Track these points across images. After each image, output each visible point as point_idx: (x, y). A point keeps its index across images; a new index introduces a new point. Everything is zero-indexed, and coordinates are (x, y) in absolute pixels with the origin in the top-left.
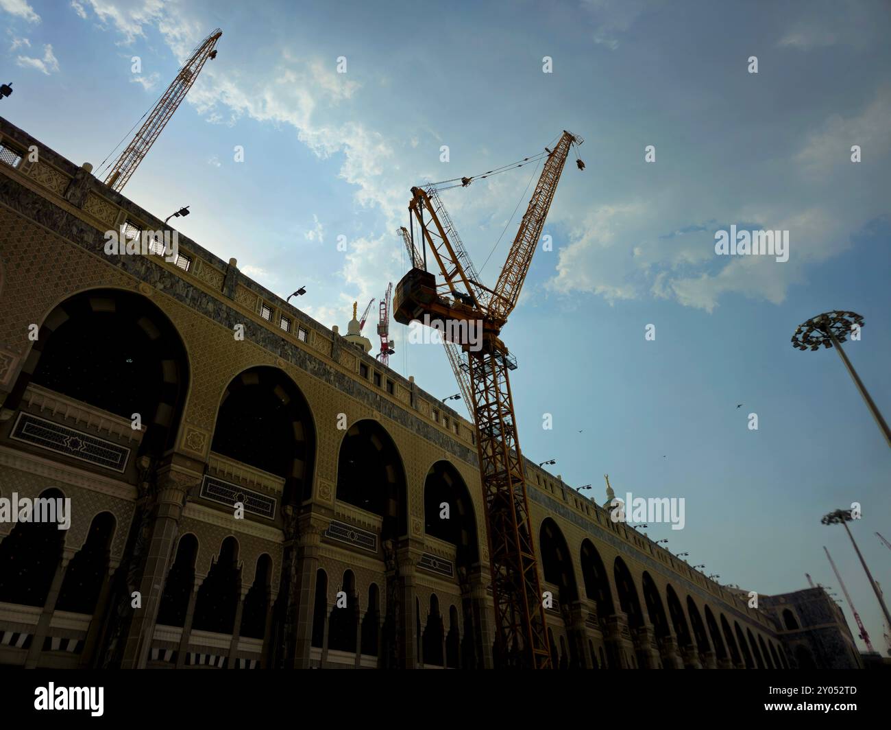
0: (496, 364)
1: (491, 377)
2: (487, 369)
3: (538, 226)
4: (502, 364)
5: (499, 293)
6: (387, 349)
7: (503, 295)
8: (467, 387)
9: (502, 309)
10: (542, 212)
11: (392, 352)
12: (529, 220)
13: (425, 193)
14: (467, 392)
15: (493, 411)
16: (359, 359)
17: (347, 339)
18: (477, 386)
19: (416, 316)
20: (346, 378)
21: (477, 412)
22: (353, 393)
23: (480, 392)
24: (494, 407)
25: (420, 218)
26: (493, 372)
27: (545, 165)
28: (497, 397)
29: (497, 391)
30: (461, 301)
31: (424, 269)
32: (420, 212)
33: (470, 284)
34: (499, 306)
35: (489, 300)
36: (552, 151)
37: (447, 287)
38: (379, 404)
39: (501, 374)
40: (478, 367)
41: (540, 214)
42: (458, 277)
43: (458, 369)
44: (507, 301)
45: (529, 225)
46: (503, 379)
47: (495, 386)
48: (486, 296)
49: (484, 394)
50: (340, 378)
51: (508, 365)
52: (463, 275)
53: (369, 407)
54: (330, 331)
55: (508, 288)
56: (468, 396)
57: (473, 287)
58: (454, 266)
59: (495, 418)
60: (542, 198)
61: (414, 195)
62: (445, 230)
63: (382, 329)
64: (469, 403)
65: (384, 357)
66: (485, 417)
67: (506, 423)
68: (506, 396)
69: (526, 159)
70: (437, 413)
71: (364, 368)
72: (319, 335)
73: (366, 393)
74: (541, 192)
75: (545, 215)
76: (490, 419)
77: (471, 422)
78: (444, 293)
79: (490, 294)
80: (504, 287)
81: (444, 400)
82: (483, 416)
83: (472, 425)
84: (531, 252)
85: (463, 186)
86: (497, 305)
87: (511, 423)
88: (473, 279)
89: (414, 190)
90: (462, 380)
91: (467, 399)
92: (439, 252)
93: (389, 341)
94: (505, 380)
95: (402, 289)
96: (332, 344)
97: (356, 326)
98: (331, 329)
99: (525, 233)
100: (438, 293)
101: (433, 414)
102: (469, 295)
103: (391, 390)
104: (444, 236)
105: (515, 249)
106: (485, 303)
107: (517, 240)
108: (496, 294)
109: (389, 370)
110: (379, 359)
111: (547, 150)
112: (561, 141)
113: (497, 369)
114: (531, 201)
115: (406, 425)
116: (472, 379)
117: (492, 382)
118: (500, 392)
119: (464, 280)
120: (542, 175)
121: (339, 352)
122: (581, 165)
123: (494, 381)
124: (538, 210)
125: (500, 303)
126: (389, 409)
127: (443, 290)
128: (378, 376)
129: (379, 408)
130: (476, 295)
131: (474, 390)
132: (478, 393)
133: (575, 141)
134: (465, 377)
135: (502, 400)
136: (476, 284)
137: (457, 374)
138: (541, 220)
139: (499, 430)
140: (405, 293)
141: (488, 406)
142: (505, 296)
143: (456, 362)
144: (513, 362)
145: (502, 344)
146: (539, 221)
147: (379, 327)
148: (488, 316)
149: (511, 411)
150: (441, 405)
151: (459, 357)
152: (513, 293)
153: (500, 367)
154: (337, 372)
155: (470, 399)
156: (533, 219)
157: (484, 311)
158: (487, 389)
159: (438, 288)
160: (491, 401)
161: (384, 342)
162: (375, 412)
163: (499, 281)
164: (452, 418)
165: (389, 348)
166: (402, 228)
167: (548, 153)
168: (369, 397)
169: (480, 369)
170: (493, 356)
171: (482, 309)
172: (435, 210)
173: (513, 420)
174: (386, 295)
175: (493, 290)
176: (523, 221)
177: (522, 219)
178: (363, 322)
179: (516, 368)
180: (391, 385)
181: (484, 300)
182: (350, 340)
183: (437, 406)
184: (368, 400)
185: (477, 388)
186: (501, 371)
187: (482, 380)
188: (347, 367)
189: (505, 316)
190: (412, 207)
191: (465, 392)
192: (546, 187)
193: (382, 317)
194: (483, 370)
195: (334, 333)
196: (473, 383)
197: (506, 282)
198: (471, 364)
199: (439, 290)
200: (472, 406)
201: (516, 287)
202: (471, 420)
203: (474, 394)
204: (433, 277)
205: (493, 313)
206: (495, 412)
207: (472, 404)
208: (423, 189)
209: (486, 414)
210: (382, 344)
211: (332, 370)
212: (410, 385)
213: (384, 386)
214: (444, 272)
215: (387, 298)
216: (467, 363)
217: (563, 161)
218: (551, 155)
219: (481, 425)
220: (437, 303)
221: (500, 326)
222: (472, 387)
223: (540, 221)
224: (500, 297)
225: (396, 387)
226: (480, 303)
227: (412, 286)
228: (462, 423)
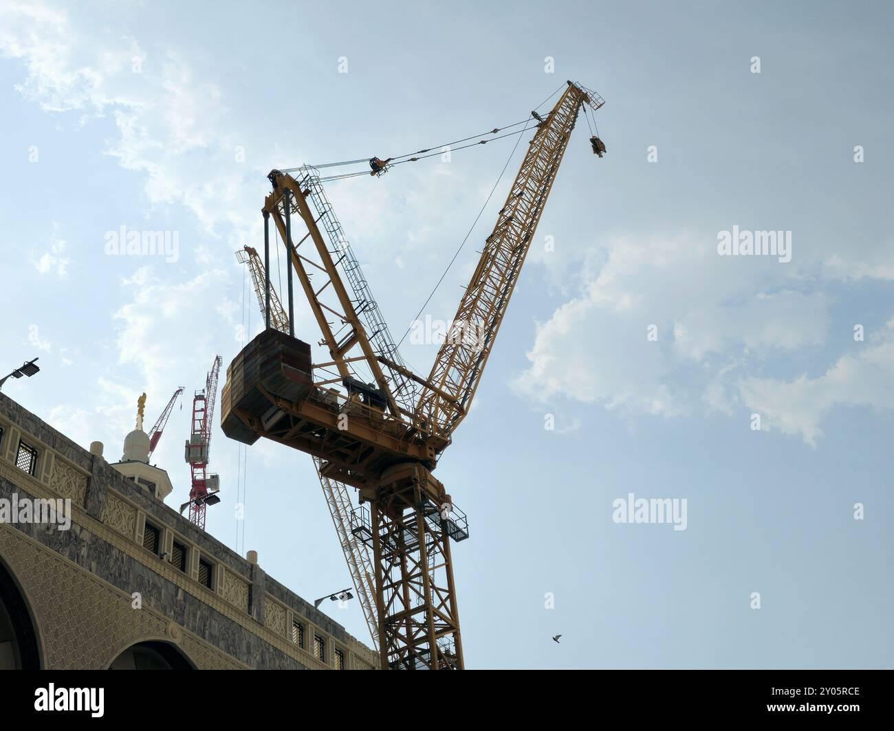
0: (427, 529)
1: (416, 555)
2: (409, 538)
3: (514, 259)
4: (438, 529)
5: (437, 386)
6: (203, 494)
7: (444, 389)
8: (368, 575)
9: (442, 417)
10: (524, 233)
11: (213, 500)
12: (498, 246)
13: (297, 184)
14: (366, 584)
15: (418, 625)
16: (143, 515)
17: (119, 469)
18: (387, 572)
19: (267, 426)
20: (114, 552)
21: (386, 626)
22: (127, 583)
23: (392, 585)
24: (420, 618)
25: (285, 231)
26: (421, 545)
27: (531, 142)
28: (427, 597)
29: (428, 583)
30: (361, 397)
31: (288, 332)
32: (284, 219)
33: (381, 365)
34: (436, 412)
35: (418, 398)
36: (544, 118)
37: (334, 369)
38: (182, 608)
39: (437, 549)
40: (391, 533)
41: (519, 236)
42: (356, 350)
43: (350, 537)
44: (451, 401)
45: (499, 255)
46: (440, 559)
47: (424, 574)
48: (410, 389)
49: (401, 591)
50: (101, 550)
51: (450, 532)
52: (366, 348)
53: (162, 615)
54: (85, 451)
55: (455, 375)
56: (369, 594)
57: (385, 371)
58: (349, 327)
59: (422, 640)
60: (524, 205)
61: (275, 185)
62: (334, 258)
63: (197, 452)
64: (370, 609)
65: (197, 509)
66: (401, 637)
67: (443, 650)
68: (444, 595)
69: (495, 131)
70: (302, 629)
71: (154, 531)
72: (62, 460)
73: (155, 585)
74: (521, 194)
75: (528, 238)
76: (411, 641)
77: (372, 648)
78: (327, 382)
79: (420, 387)
80: (447, 374)
81: (318, 602)
82: (397, 635)
83: (375, 653)
84: (499, 308)
85: (373, 174)
86: (433, 409)
87: (453, 651)
88: (387, 356)
89: (275, 176)
90: (358, 559)
91: (367, 600)
92: (320, 299)
93: (208, 477)
94: (443, 561)
95: (242, 370)
96: (89, 479)
97: (141, 443)
98: (88, 449)
99: (489, 270)
100: (316, 380)
101: (295, 630)
102: (377, 387)
103: (208, 579)
104: (330, 268)
105: (469, 300)
106: (409, 403)
107: (475, 283)
108: (432, 388)
109: (206, 538)
110: (185, 514)
111: (535, 115)
112: (563, 99)
113: (428, 539)
114: (503, 211)
115: (235, 654)
116: (378, 557)
117: (418, 565)
118: (433, 587)
119: (369, 356)
120: (525, 162)
121: (102, 497)
122: (598, 147)
123: (422, 564)
124: (515, 230)
125: (438, 405)
126: (201, 617)
127: (325, 374)
128: (181, 550)
129: (180, 618)
130: (392, 387)
131: (380, 581)
132: (387, 587)
133: (588, 102)
134: (364, 555)
135: (436, 602)
136: (391, 365)
137: (348, 546)
138: (521, 247)
139: (427, 664)
140: (247, 379)
141: (407, 613)
142: (448, 392)
143: (346, 524)
144: (461, 525)
145: (439, 487)
146: (517, 248)
147: (189, 447)
148: (414, 430)
149: (452, 627)
150: (313, 612)
151: (353, 513)
152: (465, 385)
153: (434, 534)
154: (95, 539)
155: (371, 599)
156: (505, 246)
157: (407, 419)
158: (407, 578)
159: (316, 371)
160: (413, 605)
161: (199, 477)
162: (173, 626)
163: (438, 361)
164: (332, 642)
165: (209, 491)
166: (247, 249)
167: (537, 122)
168: (160, 594)
169: (395, 539)
170: (421, 512)
171: (403, 416)
172: (315, 216)
173: (457, 644)
174: (208, 381)
175: (425, 377)
176: (486, 248)
177: (484, 244)
178: (157, 435)
179: (466, 536)
180: (207, 567)
181: (407, 399)
182: (126, 471)
183: (302, 615)
184: (158, 599)
185: (387, 577)
186: (435, 543)
187: (398, 560)
188: (118, 528)
189: (447, 431)
190: (270, 209)
191: (362, 584)
192: (532, 184)
193: (198, 427)
194: (400, 541)
195: (93, 457)
196: (378, 566)
197: (450, 363)
198: (376, 527)
199: (318, 376)
200: (376, 614)
201: (470, 373)
202: (372, 645)
203: (380, 589)
204: (305, 348)
205: (424, 425)
206: (421, 627)
207: (374, 609)
208: (294, 175)
209: (403, 631)
210: (195, 482)
211: (85, 536)
212: (248, 569)
213: (194, 569)
214: (329, 340)
215: (209, 387)
216: (368, 524)
217: (565, 138)
218: (543, 125)
219: (392, 653)
220: (313, 401)
221: (437, 451)
222: (377, 575)
223: (520, 249)
224: (439, 393)
225: (220, 574)
226: (399, 404)
227: (263, 365)
228: (353, 649)
